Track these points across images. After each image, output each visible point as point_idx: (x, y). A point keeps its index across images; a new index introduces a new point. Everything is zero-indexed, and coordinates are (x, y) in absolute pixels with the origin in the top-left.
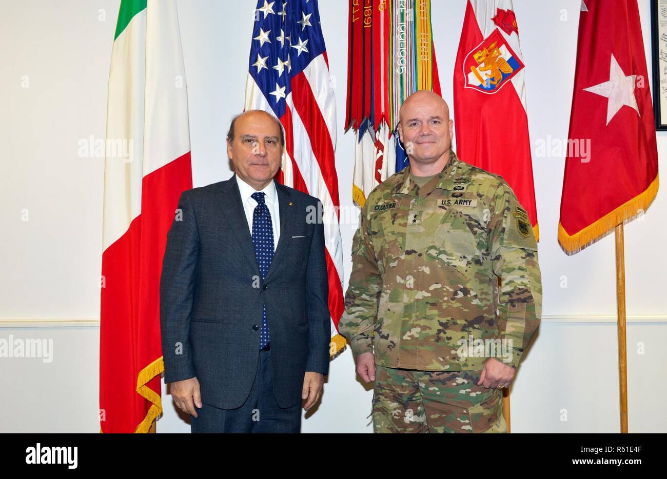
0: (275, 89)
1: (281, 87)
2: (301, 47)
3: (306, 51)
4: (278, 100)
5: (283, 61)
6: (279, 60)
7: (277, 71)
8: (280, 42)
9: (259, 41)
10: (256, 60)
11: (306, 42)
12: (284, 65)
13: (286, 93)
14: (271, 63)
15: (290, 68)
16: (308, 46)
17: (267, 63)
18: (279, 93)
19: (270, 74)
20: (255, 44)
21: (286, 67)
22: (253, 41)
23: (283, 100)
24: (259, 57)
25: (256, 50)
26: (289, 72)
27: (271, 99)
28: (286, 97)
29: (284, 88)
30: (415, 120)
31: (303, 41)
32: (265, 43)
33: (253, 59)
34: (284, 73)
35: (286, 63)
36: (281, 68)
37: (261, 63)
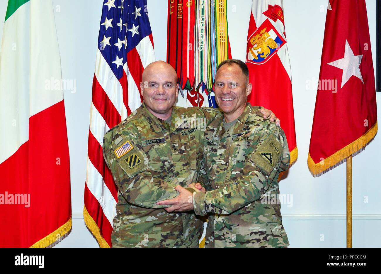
0: (115, 59)
1: (120, 58)
2: (134, 30)
3: (138, 33)
4: (117, 67)
5: (122, 40)
6: (119, 39)
7: (117, 47)
8: (120, 27)
9: (104, 26)
10: (103, 39)
11: (138, 27)
12: (122, 43)
13: (124, 62)
14: (113, 41)
15: (126, 45)
16: (139, 30)
17: (110, 41)
18: (118, 62)
19: (112, 49)
20: (102, 28)
21: (123, 45)
22: (101, 26)
23: (121, 67)
24: (105, 37)
25: (103, 32)
26: (125, 48)
27: (113, 67)
28: (123, 65)
29: (122, 59)
30: (154, 82)
31: (136, 27)
32: (109, 28)
33: (101, 39)
34: (122, 48)
35: (124, 42)
36: (120, 45)
37: (106, 41)
